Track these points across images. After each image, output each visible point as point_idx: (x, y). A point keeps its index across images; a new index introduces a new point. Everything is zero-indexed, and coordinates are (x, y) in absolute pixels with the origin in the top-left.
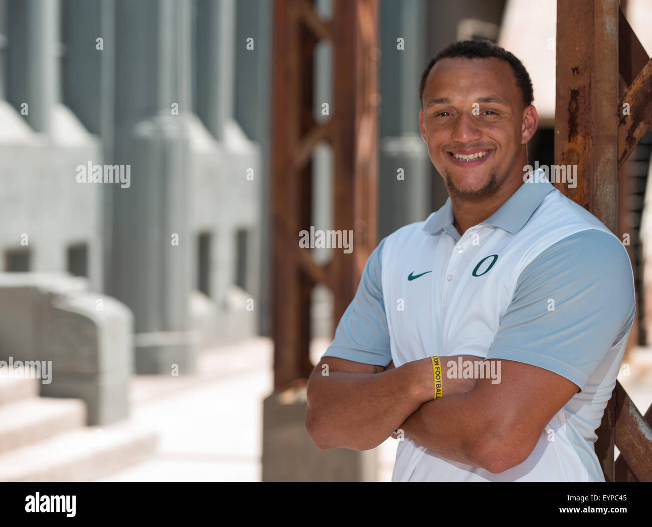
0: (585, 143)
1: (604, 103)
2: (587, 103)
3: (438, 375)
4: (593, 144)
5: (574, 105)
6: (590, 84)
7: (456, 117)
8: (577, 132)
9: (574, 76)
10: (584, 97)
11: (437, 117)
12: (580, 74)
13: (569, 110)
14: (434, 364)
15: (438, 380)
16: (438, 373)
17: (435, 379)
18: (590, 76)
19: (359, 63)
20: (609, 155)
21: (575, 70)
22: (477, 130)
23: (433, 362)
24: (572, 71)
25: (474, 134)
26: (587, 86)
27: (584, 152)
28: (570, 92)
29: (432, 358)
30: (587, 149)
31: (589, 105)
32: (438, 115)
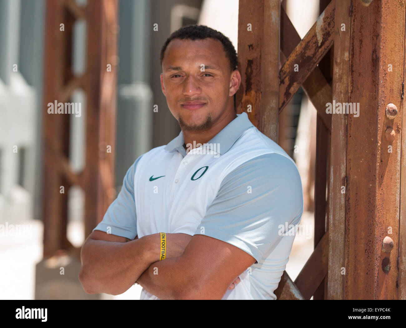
0: (257, 96)
1: (270, 69)
2: (258, 69)
3: (163, 245)
4: (262, 97)
5: (249, 70)
6: (260, 56)
7: (185, 78)
8: (251, 89)
9: (250, 50)
10: (256, 65)
11: (172, 78)
12: (254, 49)
13: (246, 73)
14: (161, 237)
15: (164, 249)
16: (163, 244)
17: (161, 247)
18: (261, 51)
19: (103, 36)
20: (273, 105)
21: (251, 46)
22: (199, 88)
23: (161, 236)
24: (248, 47)
25: (197, 90)
26: (259, 57)
27: (256, 102)
28: (247, 61)
29: (161, 233)
30: (258, 100)
31: (260, 70)
32: (173, 77)
